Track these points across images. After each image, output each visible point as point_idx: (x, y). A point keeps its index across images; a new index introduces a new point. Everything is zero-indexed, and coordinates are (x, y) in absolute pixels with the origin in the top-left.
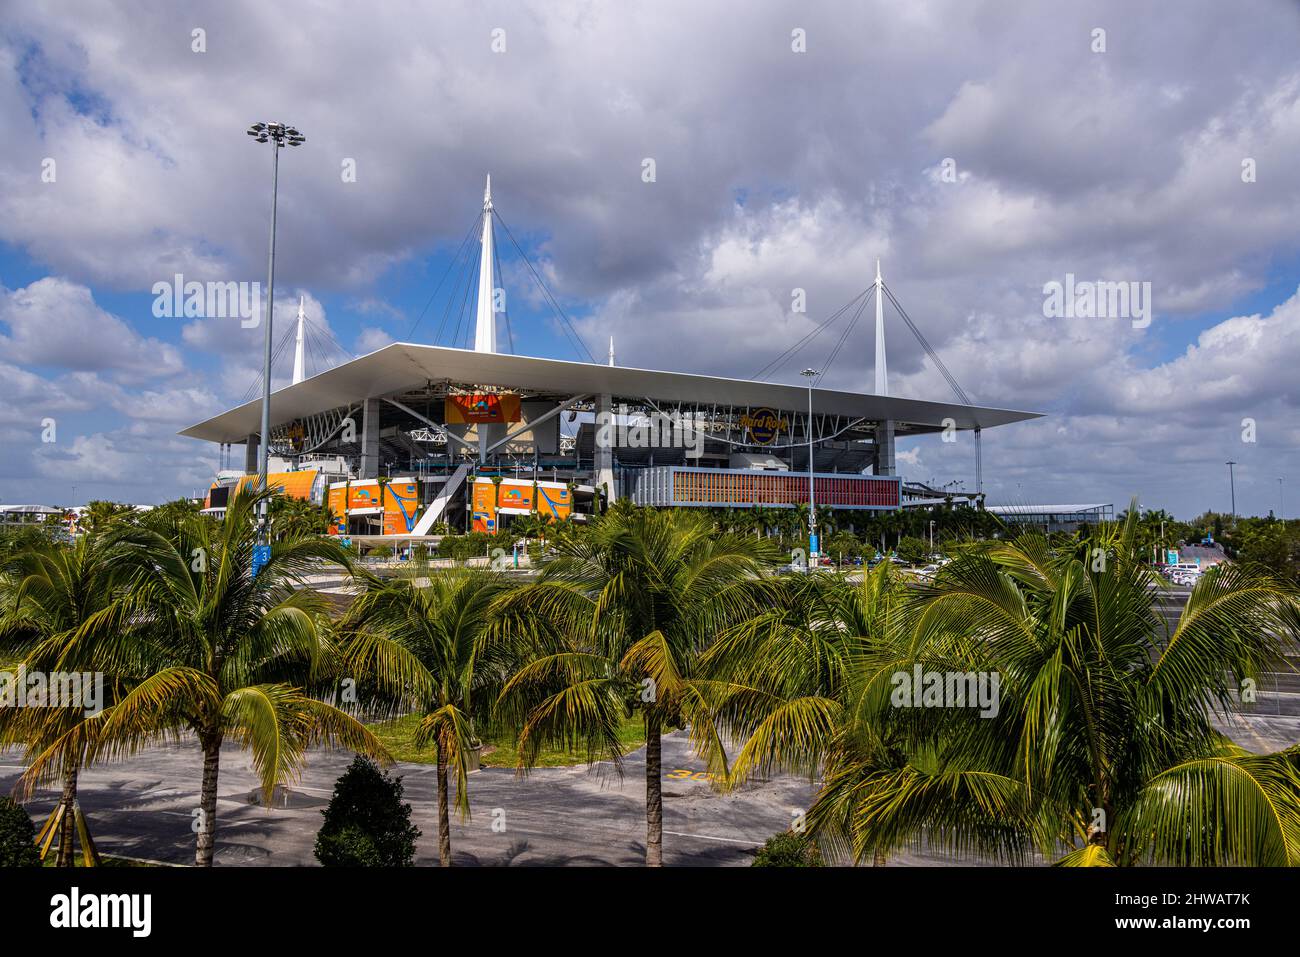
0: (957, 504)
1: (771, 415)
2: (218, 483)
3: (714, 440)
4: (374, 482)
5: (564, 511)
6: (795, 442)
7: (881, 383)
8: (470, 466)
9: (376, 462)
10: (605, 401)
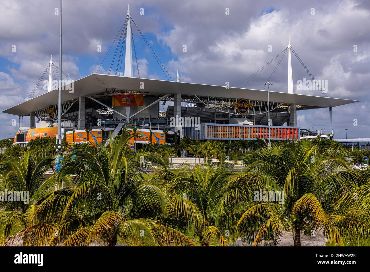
0: (322, 138)
1: (246, 102)
2: (20, 132)
3: (223, 112)
4: (84, 131)
5: (162, 142)
6: (256, 113)
7: (290, 89)
8: (123, 124)
9: (84, 122)
10: (179, 97)
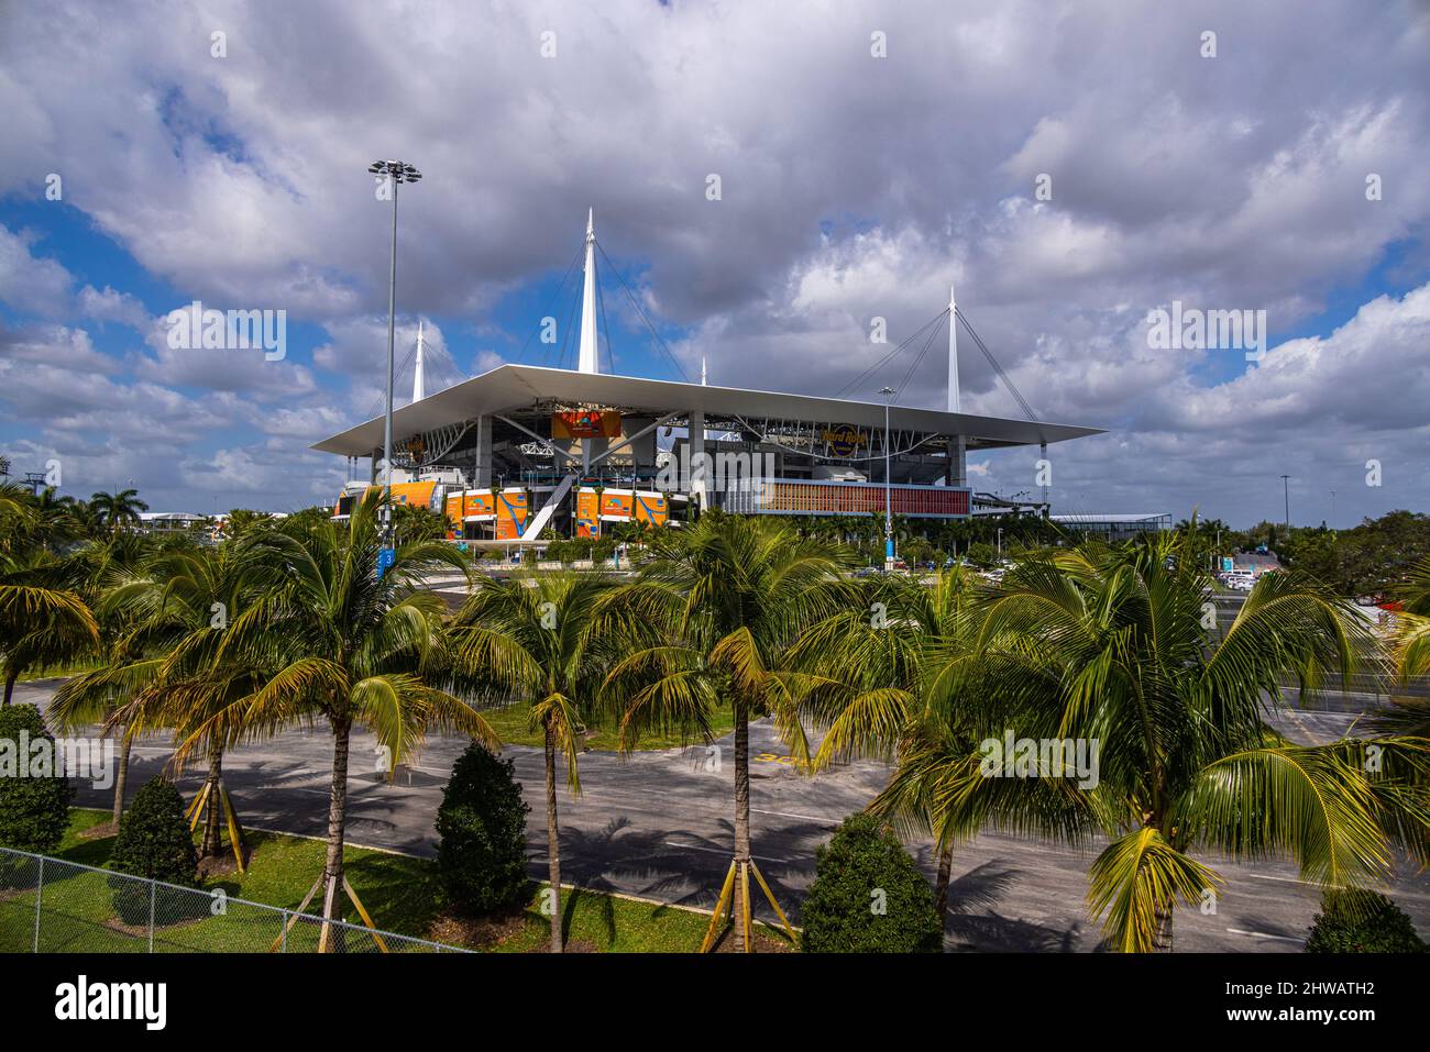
0: (1023, 513)
1: (851, 430)
2: (346, 493)
3: (798, 454)
4: (488, 491)
5: (660, 519)
6: (873, 456)
7: (954, 401)
8: (574, 477)
9: (489, 473)
10: (699, 418)
